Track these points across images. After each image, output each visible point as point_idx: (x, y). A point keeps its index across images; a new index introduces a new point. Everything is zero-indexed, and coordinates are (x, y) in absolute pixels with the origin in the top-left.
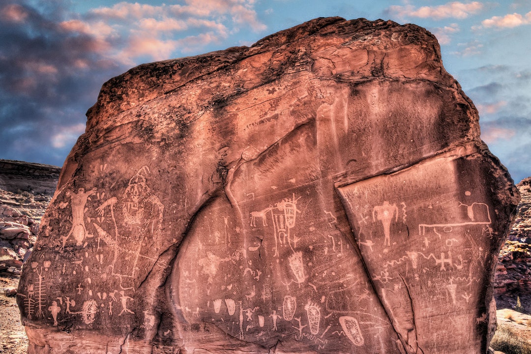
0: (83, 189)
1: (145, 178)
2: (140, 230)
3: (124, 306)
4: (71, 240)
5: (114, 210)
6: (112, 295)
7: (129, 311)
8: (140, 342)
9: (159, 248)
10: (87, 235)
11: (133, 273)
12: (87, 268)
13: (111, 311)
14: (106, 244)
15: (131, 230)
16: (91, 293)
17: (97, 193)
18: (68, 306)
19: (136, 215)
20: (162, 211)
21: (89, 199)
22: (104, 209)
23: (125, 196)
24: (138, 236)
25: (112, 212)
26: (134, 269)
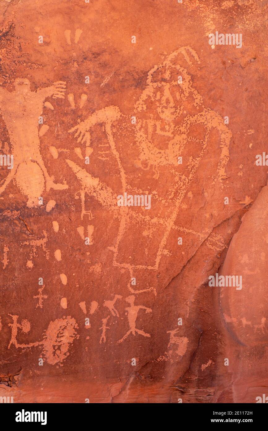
0: (27, 81)
1: (189, 74)
2: (177, 179)
3: (132, 324)
4: (11, 196)
5: (114, 134)
6: (109, 304)
7: (141, 332)
8: (154, 387)
9: (215, 213)
10: (51, 184)
11: (158, 260)
12: (58, 255)
13: (103, 336)
14: (101, 205)
15: (156, 177)
16: (64, 304)
17: (67, 94)
18: (15, 332)
19: (167, 148)
20: (228, 142)
21: (49, 105)
22: (91, 131)
23: (140, 106)
24: (172, 190)
25: (111, 138)
26: (159, 253)
